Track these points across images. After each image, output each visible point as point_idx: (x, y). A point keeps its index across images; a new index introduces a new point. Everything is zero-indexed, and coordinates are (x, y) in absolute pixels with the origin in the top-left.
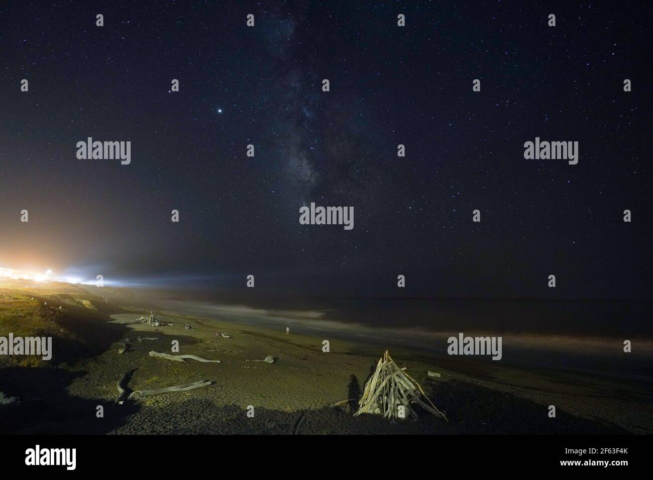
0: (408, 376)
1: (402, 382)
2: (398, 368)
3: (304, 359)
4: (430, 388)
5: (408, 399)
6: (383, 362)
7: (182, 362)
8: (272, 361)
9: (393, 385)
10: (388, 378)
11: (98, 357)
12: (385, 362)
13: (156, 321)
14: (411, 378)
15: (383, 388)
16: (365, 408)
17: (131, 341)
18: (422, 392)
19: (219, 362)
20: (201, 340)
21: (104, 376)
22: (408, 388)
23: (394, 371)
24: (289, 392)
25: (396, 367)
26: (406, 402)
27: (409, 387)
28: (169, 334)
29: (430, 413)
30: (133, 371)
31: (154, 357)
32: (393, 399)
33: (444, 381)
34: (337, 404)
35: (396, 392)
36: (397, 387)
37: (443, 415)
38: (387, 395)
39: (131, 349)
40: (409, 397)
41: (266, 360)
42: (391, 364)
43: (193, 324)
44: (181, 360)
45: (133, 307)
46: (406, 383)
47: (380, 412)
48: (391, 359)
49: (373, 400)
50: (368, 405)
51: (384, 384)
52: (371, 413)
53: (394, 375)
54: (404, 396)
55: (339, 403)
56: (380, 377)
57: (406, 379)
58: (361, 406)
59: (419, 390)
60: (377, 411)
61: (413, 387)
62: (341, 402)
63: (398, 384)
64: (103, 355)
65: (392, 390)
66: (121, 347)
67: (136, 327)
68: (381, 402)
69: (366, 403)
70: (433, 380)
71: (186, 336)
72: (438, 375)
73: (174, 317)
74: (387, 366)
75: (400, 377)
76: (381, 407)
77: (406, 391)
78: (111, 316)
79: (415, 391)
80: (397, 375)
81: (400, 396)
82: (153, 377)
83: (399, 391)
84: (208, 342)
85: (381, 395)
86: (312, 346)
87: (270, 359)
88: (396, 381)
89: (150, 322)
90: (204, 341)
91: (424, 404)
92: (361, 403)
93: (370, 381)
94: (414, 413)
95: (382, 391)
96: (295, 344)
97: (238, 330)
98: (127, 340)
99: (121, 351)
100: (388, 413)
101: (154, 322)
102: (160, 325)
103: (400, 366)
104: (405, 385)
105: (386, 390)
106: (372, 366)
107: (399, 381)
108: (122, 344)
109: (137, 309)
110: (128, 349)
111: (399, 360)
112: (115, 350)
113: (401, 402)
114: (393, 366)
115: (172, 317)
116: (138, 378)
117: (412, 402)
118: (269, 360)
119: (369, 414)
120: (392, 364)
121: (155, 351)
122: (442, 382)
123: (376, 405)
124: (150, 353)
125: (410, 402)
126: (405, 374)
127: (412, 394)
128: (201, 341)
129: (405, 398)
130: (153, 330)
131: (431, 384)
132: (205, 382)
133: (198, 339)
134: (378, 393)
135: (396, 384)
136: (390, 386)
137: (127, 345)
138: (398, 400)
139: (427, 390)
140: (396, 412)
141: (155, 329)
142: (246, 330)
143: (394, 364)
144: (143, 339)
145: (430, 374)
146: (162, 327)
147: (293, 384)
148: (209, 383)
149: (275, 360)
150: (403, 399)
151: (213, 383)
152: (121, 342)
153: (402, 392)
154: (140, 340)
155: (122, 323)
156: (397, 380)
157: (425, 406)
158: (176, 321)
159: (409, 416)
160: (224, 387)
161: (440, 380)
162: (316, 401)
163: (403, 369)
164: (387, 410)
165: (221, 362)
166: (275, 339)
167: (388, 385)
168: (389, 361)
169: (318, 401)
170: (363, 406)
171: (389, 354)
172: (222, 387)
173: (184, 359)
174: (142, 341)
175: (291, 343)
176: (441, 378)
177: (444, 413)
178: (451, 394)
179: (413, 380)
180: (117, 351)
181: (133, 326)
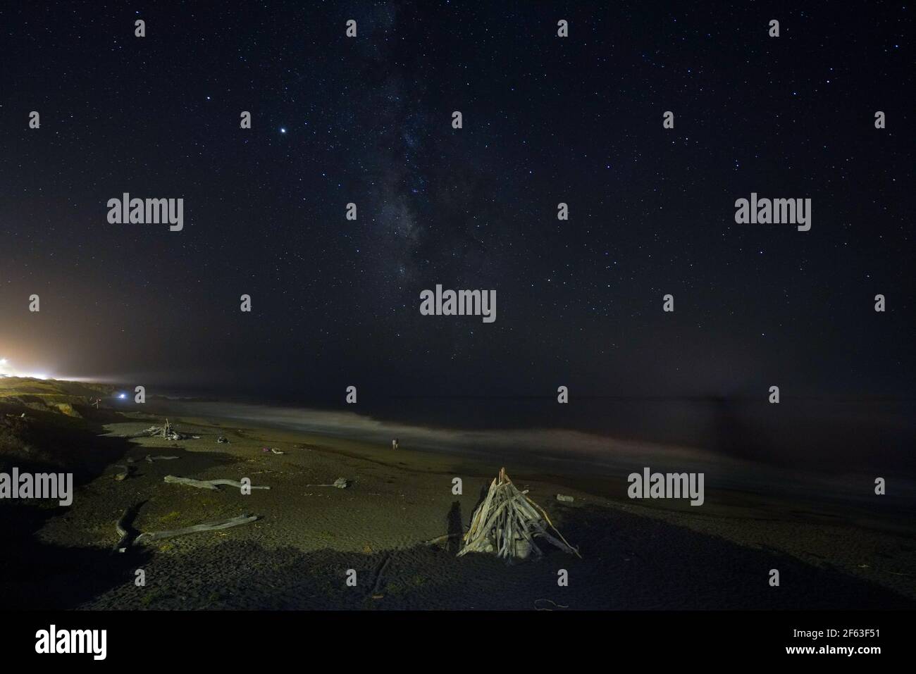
0: (530, 501)
1: (523, 509)
2: (518, 492)
3: (390, 482)
4: (560, 517)
5: (531, 531)
6: (497, 483)
7: (213, 490)
8: (345, 486)
9: (510, 513)
10: (504, 504)
11: (86, 486)
12: (500, 483)
13: (173, 432)
14: (534, 504)
15: (497, 518)
16: (472, 545)
17: (135, 462)
18: (549, 522)
19: (268, 488)
20: (240, 458)
21: (96, 514)
22: (530, 517)
23: (513, 495)
24: (368, 527)
25: (515, 490)
26: (526, 535)
27: (532, 516)
28: (194, 450)
29: (557, 549)
30: (141, 504)
31: (171, 484)
32: (510, 532)
33: (578, 507)
34: (435, 541)
35: (515, 522)
36: (516, 516)
37: (576, 550)
38: (502, 527)
39: (137, 473)
40: (532, 528)
41: (335, 485)
42: (508, 486)
43: (229, 436)
44: (211, 488)
45: (138, 412)
46: (527, 511)
47: (492, 550)
48: (509, 480)
49: (483, 534)
50: (476, 541)
51: (498, 513)
52: (481, 551)
53: (513, 501)
54: (525, 527)
55: (437, 539)
56: (493, 503)
57: (527, 505)
58: (467, 543)
59: (546, 519)
60: (489, 548)
61: (537, 516)
62: (440, 538)
63: (517, 512)
64: (94, 484)
65: (509, 520)
66: (122, 471)
67: (144, 443)
68: (494, 536)
69: (473, 539)
70: (564, 506)
71: (219, 454)
72: (571, 499)
73: (202, 426)
74: (503, 489)
75: (519, 503)
76: (494, 543)
77: (527, 521)
78: (105, 426)
79: (539, 521)
80: (516, 500)
81: (519, 528)
82: (171, 512)
83: (518, 521)
84: (252, 461)
85: (494, 528)
86: (401, 463)
87: (342, 482)
88: (515, 508)
89: (164, 434)
90: (247, 459)
91: (550, 537)
92: (466, 538)
93: (480, 509)
94: (537, 549)
95: (496, 523)
96: (377, 462)
97: (294, 444)
98: (130, 460)
99: (121, 477)
100: (504, 550)
101: (170, 433)
102: (180, 438)
103: (521, 488)
104: (526, 514)
105: (501, 520)
106: (483, 488)
107: (519, 508)
108: (122, 467)
109: (144, 416)
110: (132, 472)
111: (519, 480)
112: (112, 476)
113: (521, 536)
114: (511, 488)
115: (198, 426)
116: (148, 515)
117: (535, 535)
118: (340, 484)
119: (478, 553)
120: (510, 485)
121: (172, 475)
122: (575, 508)
123: (487, 540)
124: (165, 478)
125: (532, 535)
126: (528, 499)
127: (536, 524)
128: (242, 460)
129: (526, 529)
130: (169, 445)
131: (561, 512)
132: (248, 516)
133: (237, 458)
134: (490, 525)
135: (514, 513)
136: (507, 515)
137: (130, 468)
138: (517, 532)
139: (556, 519)
140: (514, 550)
141: (173, 444)
142: (307, 443)
143: (512, 485)
144: (154, 458)
145: (560, 498)
146: (184, 441)
147: (374, 516)
148: (254, 518)
149: (349, 483)
150: (523, 532)
151: (259, 518)
152: (122, 465)
153: (522, 522)
154: (150, 460)
155: (122, 436)
156: (516, 506)
157: (551, 539)
158: (203, 433)
159: (532, 554)
160: (276, 523)
161: (572, 506)
162: (406, 537)
163: (524, 492)
164: (501, 547)
165: (271, 488)
166: (349, 456)
167: (504, 514)
168: (506, 482)
169: (409, 537)
170: (469, 543)
171: (506, 473)
172: (273, 522)
173: (216, 486)
174: (154, 461)
175: (371, 461)
176: (574, 502)
177: (576, 548)
178: (586, 523)
179: (537, 506)
180: (115, 476)
181: (139, 441)
